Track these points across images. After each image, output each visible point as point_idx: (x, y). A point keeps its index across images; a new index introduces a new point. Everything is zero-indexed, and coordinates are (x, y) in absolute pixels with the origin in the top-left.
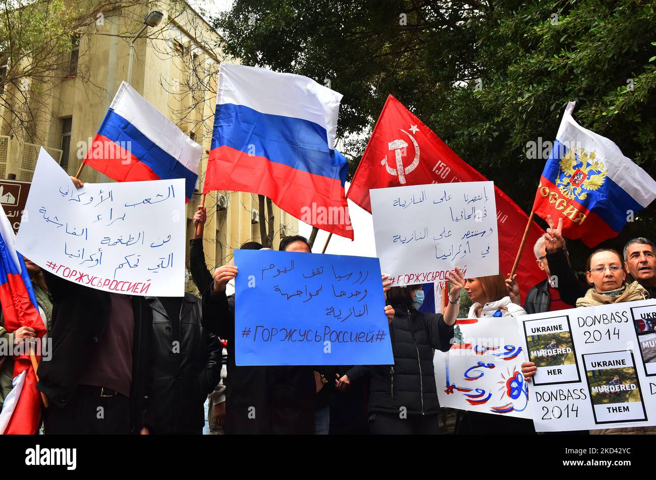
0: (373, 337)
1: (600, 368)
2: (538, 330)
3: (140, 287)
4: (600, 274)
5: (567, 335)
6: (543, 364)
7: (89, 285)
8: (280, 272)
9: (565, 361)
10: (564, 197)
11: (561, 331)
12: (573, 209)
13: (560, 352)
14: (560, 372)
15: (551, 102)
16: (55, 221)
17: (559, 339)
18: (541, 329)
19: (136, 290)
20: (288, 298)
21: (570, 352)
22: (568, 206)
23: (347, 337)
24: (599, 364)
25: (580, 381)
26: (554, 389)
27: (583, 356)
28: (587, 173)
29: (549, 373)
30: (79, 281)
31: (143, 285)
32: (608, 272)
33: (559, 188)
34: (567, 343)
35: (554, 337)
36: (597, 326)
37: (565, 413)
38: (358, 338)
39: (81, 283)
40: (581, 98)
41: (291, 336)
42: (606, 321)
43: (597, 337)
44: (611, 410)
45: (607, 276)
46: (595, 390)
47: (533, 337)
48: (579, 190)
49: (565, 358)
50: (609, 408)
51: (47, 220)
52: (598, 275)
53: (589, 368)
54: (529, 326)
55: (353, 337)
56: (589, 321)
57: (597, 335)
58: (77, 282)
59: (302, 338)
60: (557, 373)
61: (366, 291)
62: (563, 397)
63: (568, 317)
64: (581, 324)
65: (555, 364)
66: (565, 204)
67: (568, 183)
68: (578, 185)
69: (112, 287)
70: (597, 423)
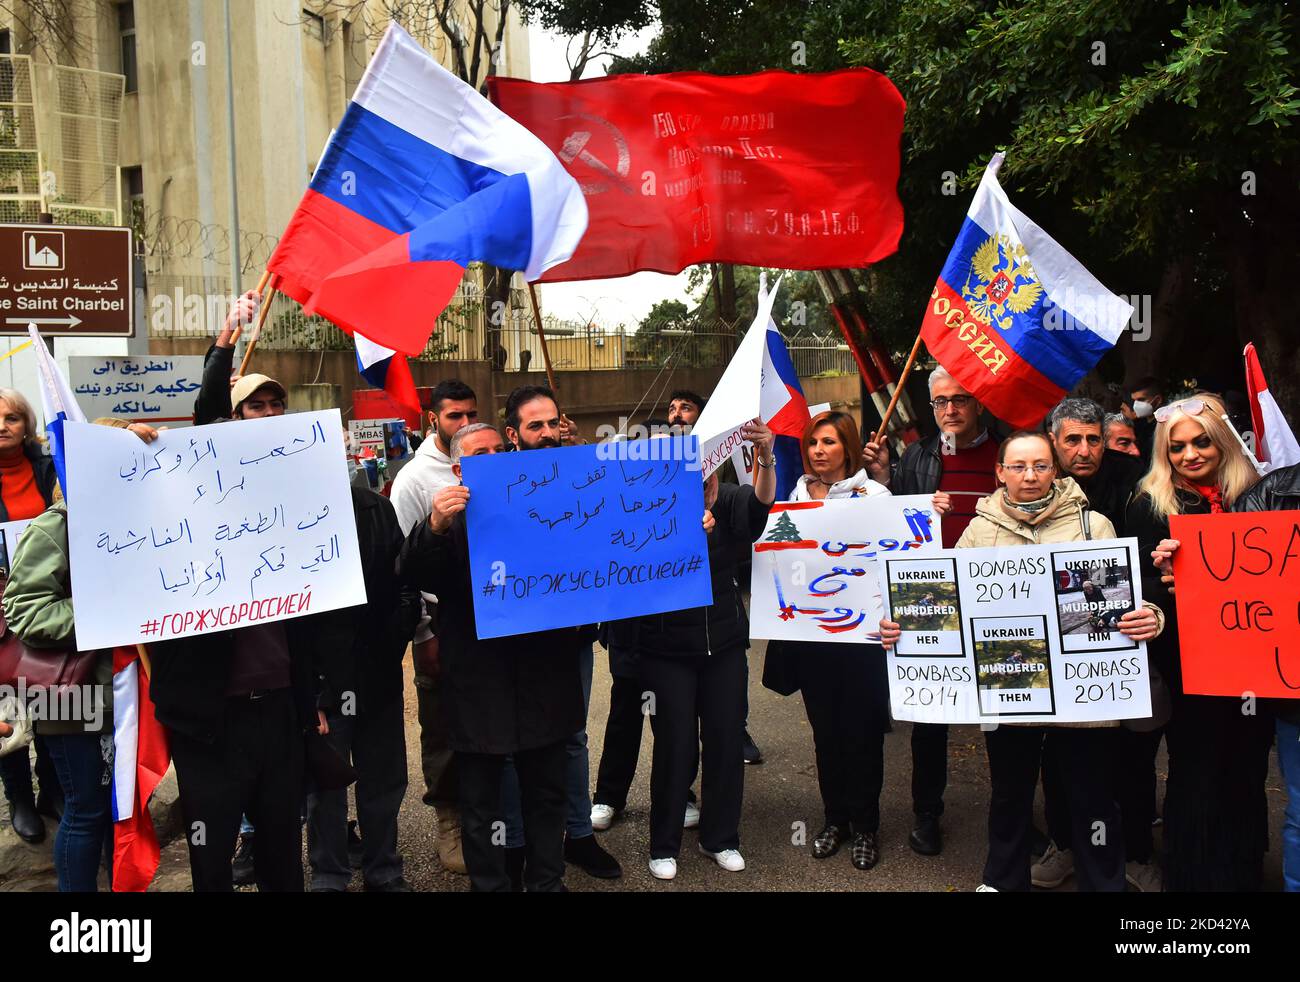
0: (683, 567)
1: (996, 639)
2: (908, 575)
3: (296, 601)
4: (1019, 476)
5: (951, 588)
6: (911, 627)
7: (219, 628)
8: (536, 486)
9: (945, 626)
10: (974, 321)
11: (943, 580)
12: (986, 342)
13: (938, 611)
14: (935, 640)
15: (971, 84)
16: (132, 539)
17: (939, 593)
18: (912, 575)
19: (292, 609)
20: (551, 527)
21: (953, 612)
22: (979, 335)
23: (644, 574)
24: (994, 633)
25: (964, 655)
26: (924, 663)
27: (971, 620)
28: (1013, 281)
29: (919, 640)
30: (201, 629)
31: (299, 596)
32: (1030, 474)
33: (968, 303)
34: (950, 599)
35: (931, 588)
36: (998, 578)
37: (937, 699)
38: (660, 572)
39: (206, 631)
40: (1022, 86)
41: (558, 585)
42: (1012, 571)
43: (997, 593)
44: (1005, 697)
45: (1027, 481)
46: (984, 670)
47: (899, 585)
48: (999, 310)
49: (945, 620)
50: (1002, 696)
51: (116, 551)
52: (1013, 477)
53: (980, 638)
54: (895, 569)
55: (654, 573)
56: (987, 570)
57: (996, 591)
58: (198, 632)
59: (574, 586)
60: (931, 641)
61: (674, 496)
62: (936, 676)
63: (954, 560)
64: (974, 573)
65: (930, 629)
66: (974, 332)
67: (984, 296)
68: (999, 301)
69: (254, 615)
70: (982, 715)
